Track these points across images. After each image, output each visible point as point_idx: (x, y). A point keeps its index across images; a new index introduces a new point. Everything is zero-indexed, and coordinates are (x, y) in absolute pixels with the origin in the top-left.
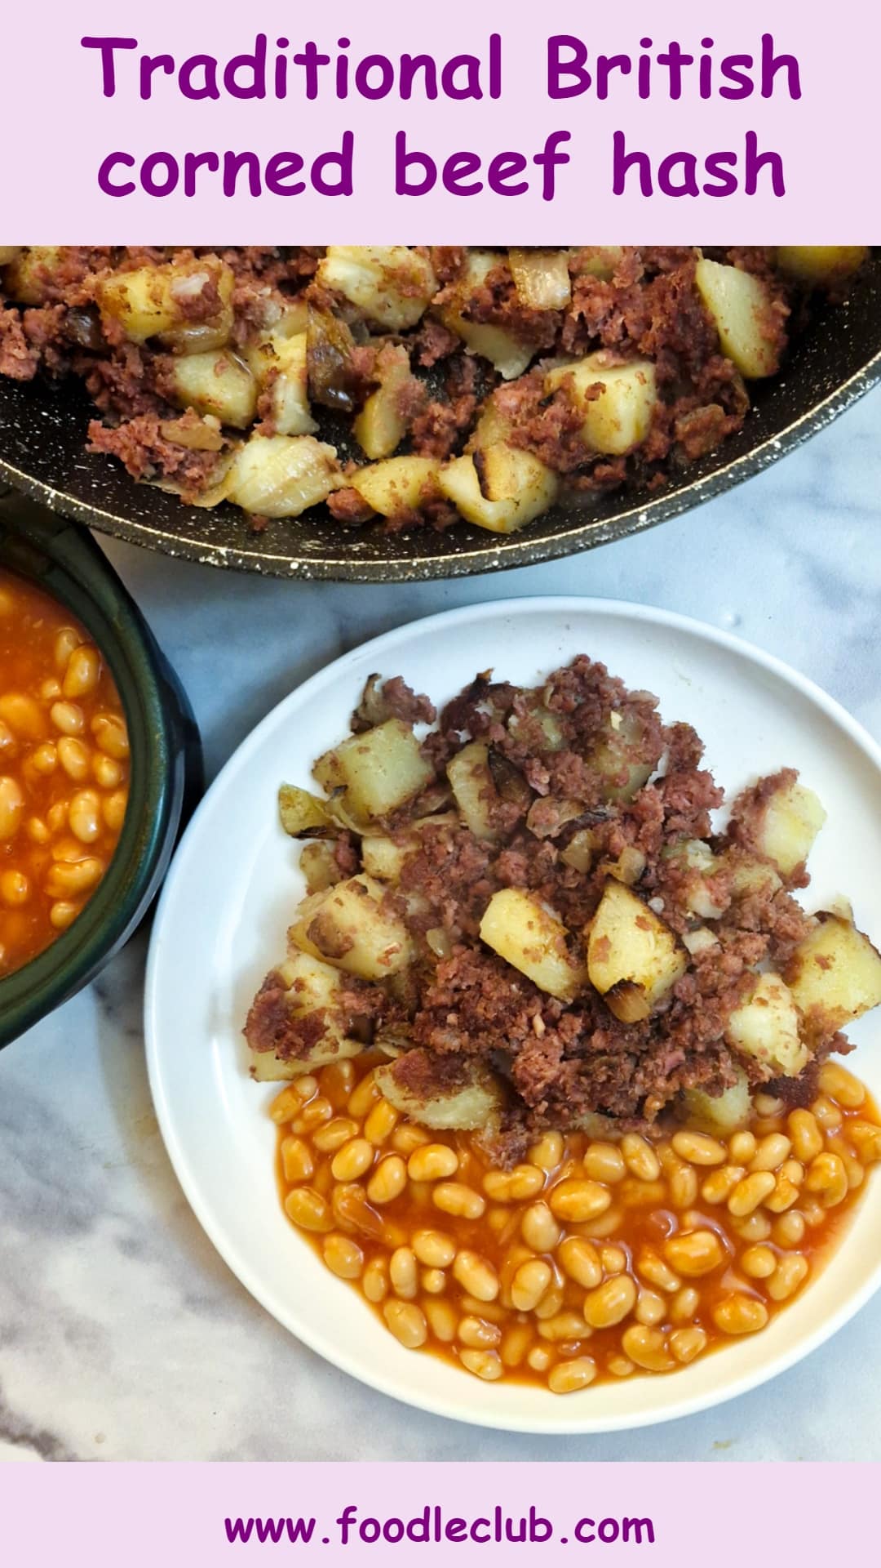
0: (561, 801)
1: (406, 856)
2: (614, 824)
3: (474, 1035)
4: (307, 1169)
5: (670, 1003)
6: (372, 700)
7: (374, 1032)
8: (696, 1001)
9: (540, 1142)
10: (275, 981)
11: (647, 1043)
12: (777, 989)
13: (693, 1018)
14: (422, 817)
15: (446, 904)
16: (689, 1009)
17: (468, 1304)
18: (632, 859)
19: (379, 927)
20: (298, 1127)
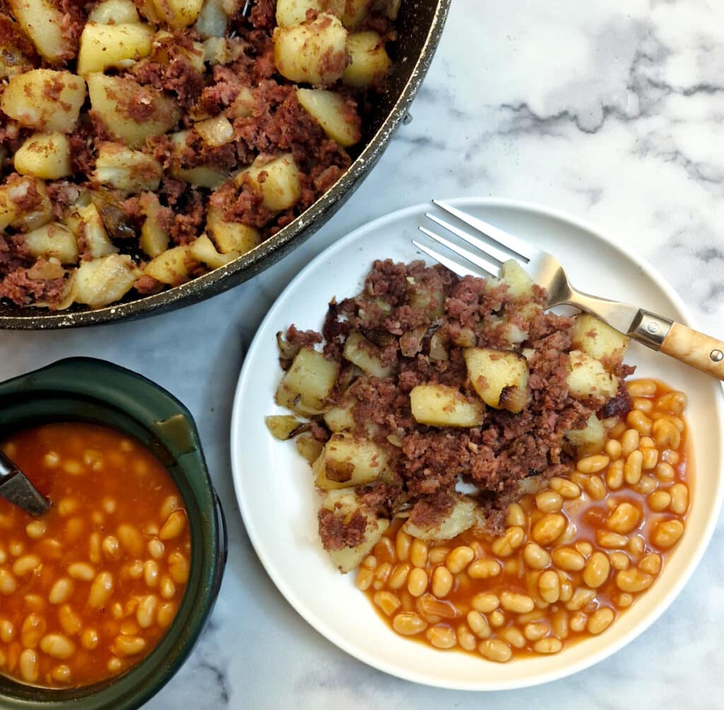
0: (412, 331)
1: (352, 410)
2: (446, 325)
3: (443, 474)
4: (396, 603)
5: (532, 395)
6: (285, 346)
7: (390, 510)
8: (544, 384)
9: (509, 513)
10: (323, 513)
11: (533, 423)
12: (581, 356)
13: (548, 392)
14: (347, 389)
15: (387, 418)
16: (543, 391)
17: (522, 619)
18: (467, 335)
19: (361, 449)
20: (378, 585)
